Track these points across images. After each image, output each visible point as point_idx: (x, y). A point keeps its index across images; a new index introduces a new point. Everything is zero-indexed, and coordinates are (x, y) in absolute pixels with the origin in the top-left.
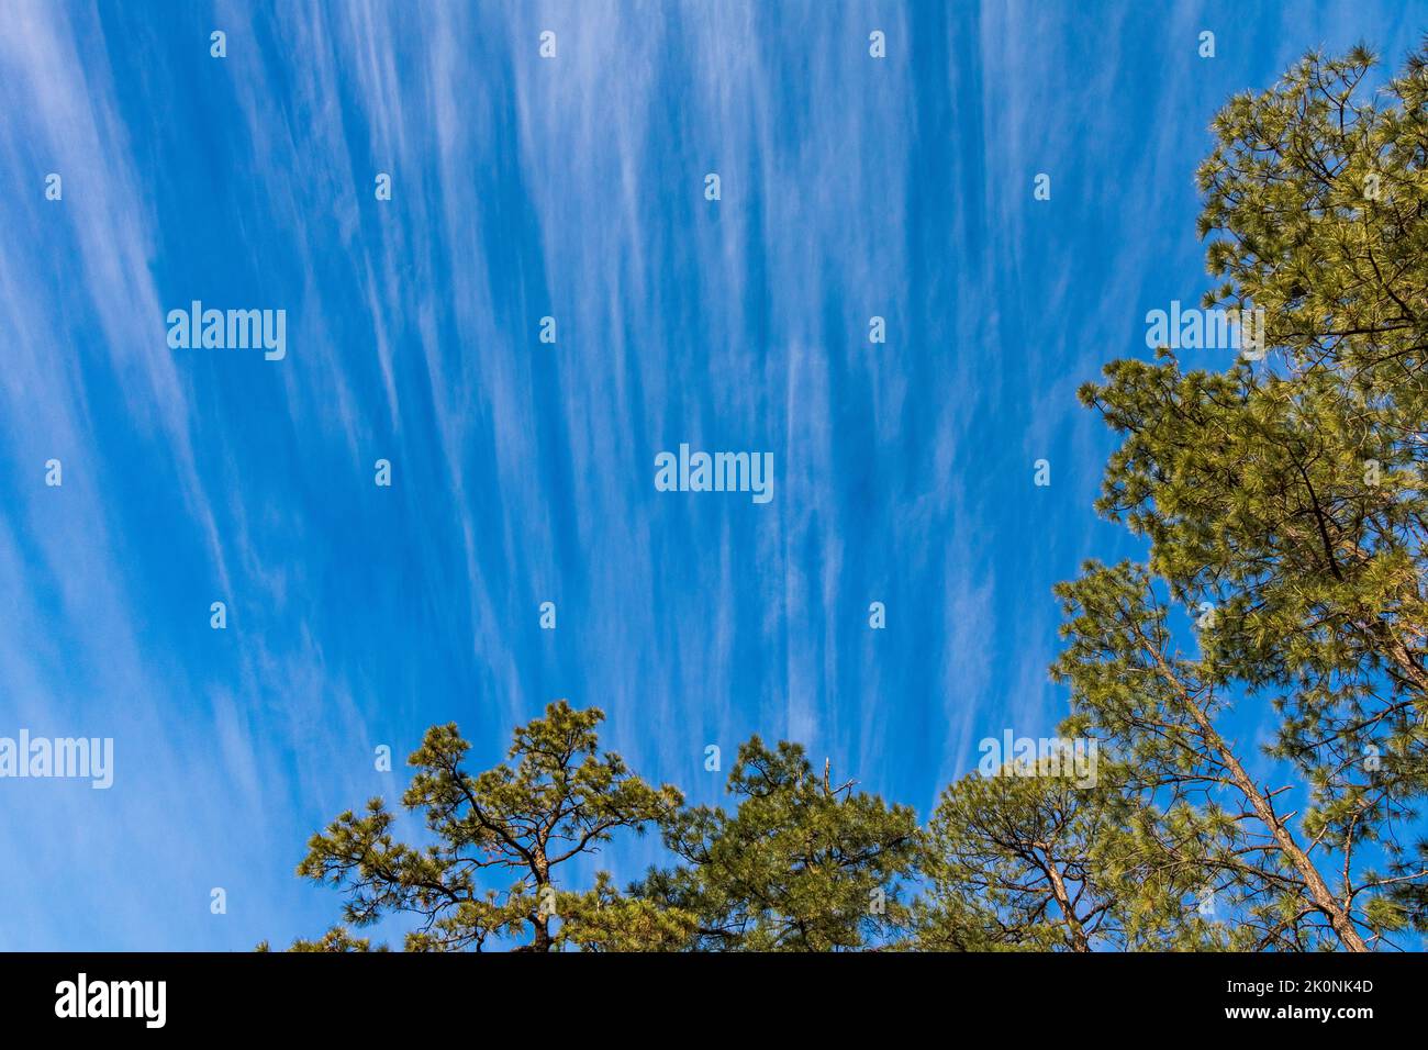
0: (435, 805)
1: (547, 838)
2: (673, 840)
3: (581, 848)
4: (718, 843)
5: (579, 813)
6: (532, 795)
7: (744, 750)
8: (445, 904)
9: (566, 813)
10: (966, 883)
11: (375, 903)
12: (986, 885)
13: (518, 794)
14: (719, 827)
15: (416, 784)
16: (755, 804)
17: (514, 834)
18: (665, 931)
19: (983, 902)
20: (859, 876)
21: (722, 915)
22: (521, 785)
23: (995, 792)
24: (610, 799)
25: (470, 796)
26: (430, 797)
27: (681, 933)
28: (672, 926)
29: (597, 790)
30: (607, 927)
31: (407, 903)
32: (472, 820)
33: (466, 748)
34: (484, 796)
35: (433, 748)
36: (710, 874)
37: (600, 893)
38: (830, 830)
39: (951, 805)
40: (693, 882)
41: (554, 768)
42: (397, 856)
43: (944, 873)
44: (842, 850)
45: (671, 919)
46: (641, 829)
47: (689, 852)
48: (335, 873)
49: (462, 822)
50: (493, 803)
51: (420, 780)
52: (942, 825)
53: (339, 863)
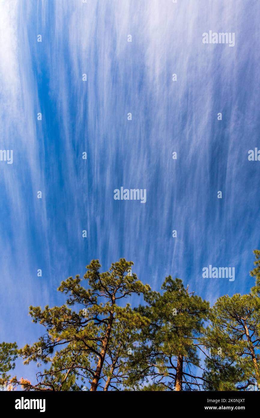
0: (91, 279)
1: (116, 292)
2: (146, 299)
3: (124, 296)
4: (158, 302)
5: (124, 287)
6: (114, 280)
7: (167, 279)
8: (90, 304)
9: (121, 286)
10: (221, 325)
11: (74, 300)
12: (227, 326)
13: (110, 280)
14: (158, 297)
15: (87, 273)
16: (168, 293)
17: (108, 289)
18: (142, 322)
19: (225, 331)
20: (193, 318)
21: (156, 320)
22: (112, 278)
23: (232, 302)
24: (132, 285)
25: (99, 278)
26: (90, 277)
27: (146, 324)
28: (144, 321)
29: (129, 282)
30: (128, 318)
31: (81, 302)
32: (99, 284)
33: (100, 266)
34: (102, 279)
35: (93, 265)
36: (155, 310)
37: (127, 309)
38: (187, 304)
39: (219, 303)
40: (150, 310)
41: (120, 275)
42: (81, 290)
43: (216, 321)
44: (189, 310)
45: (144, 319)
46: (139, 294)
47: (150, 302)
48: (66, 291)
49: (97, 284)
50: (104, 281)
51: (89, 272)
52: (216, 308)
53: (67, 289)
